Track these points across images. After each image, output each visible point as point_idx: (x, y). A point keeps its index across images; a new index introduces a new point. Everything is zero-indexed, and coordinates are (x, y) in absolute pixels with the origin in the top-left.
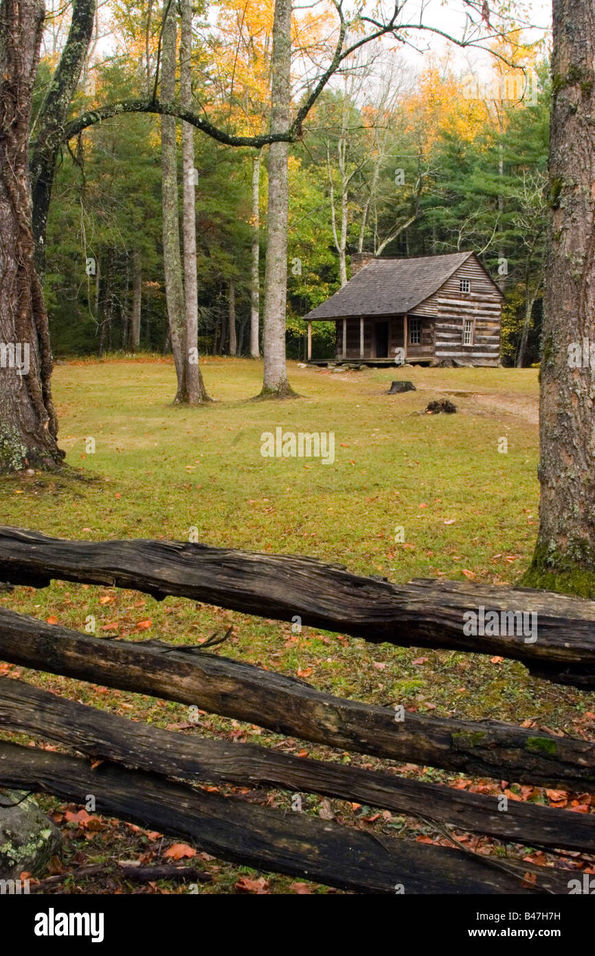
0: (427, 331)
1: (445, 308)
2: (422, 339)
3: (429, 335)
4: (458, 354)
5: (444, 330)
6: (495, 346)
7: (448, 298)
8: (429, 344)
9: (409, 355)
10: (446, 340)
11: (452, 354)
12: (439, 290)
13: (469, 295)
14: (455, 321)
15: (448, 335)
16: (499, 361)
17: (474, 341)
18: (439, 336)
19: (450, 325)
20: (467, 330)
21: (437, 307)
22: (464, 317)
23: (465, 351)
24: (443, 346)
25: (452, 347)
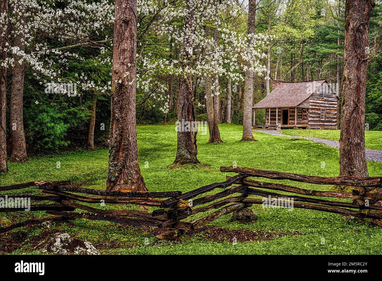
0: (305, 114)
1: (313, 104)
2: (303, 117)
4: (319, 123)
5: (312, 113)
6: (335, 120)
7: (314, 100)
8: (305, 119)
9: (297, 124)
10: (313, 117)
11: (316, 124)
12: (310, 96)
13: (323, 98)
14: (317, 109)
15: (314, 115)
16: (336, 127)
17: (325, 118)
18: (310, 116)
19: (315, 111)
20: (322, 114)
21: (310, 104)
22: (321, 108)
23: (321, 122)
24: (312, 120)
25: (316, 120)
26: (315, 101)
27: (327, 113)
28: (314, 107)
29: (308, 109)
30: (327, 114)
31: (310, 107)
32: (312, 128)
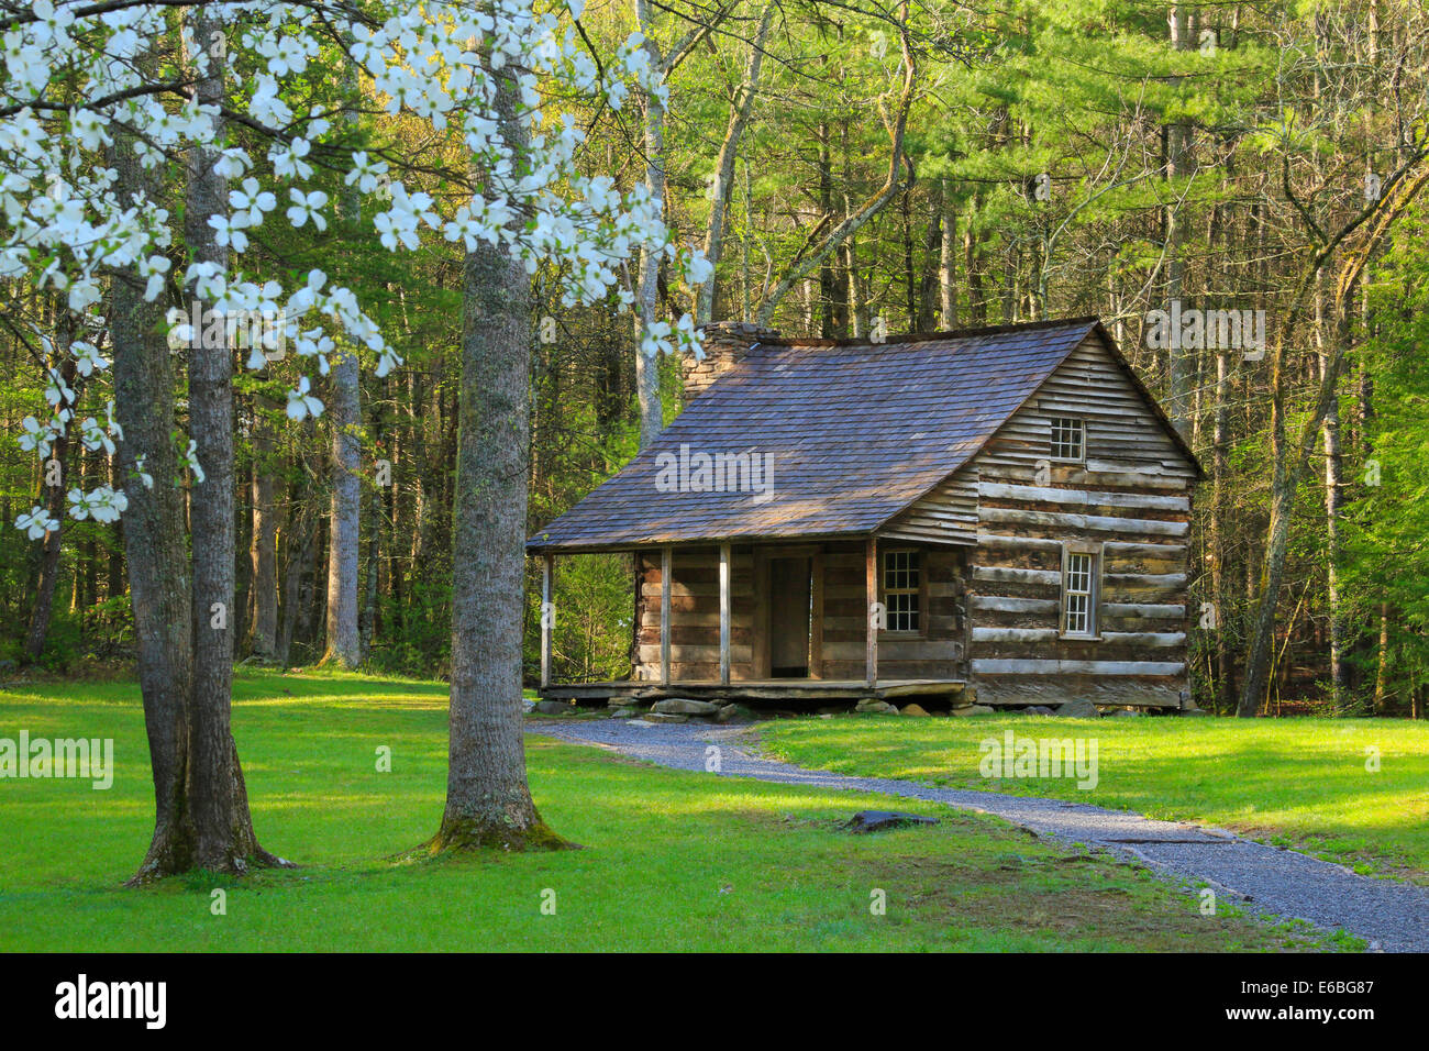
0: (945, 591)
1: (1002, 513)
2: (926, 617)
3: (948, 605)
4: (1049, 666)
5: (999, 587)
6: (1170, 639)
7: (1011, 481)
8: (948, 635)
9: (886, 669)
10: (1007, 619)
11: (1026, 667)
12: (980, 453)
13: (1081, 467)
14: (1037, 557)
15: (1012, 602)
16: (1186, 690)
17: (1098, 621)
18: (984, 607)
19: (1020, 571)
20: (1076, 587)
21: (978, 510)
22: (1067, 544)
23: (1071, 658)
24: (997, 639)
25: (1026, 642)
26: (1017, 491)
27: (1111, 582)
28: (1008, 538)
29: (963, 554)
30: (1110, 591)
31: (984, 537)
32: (1001, 700)
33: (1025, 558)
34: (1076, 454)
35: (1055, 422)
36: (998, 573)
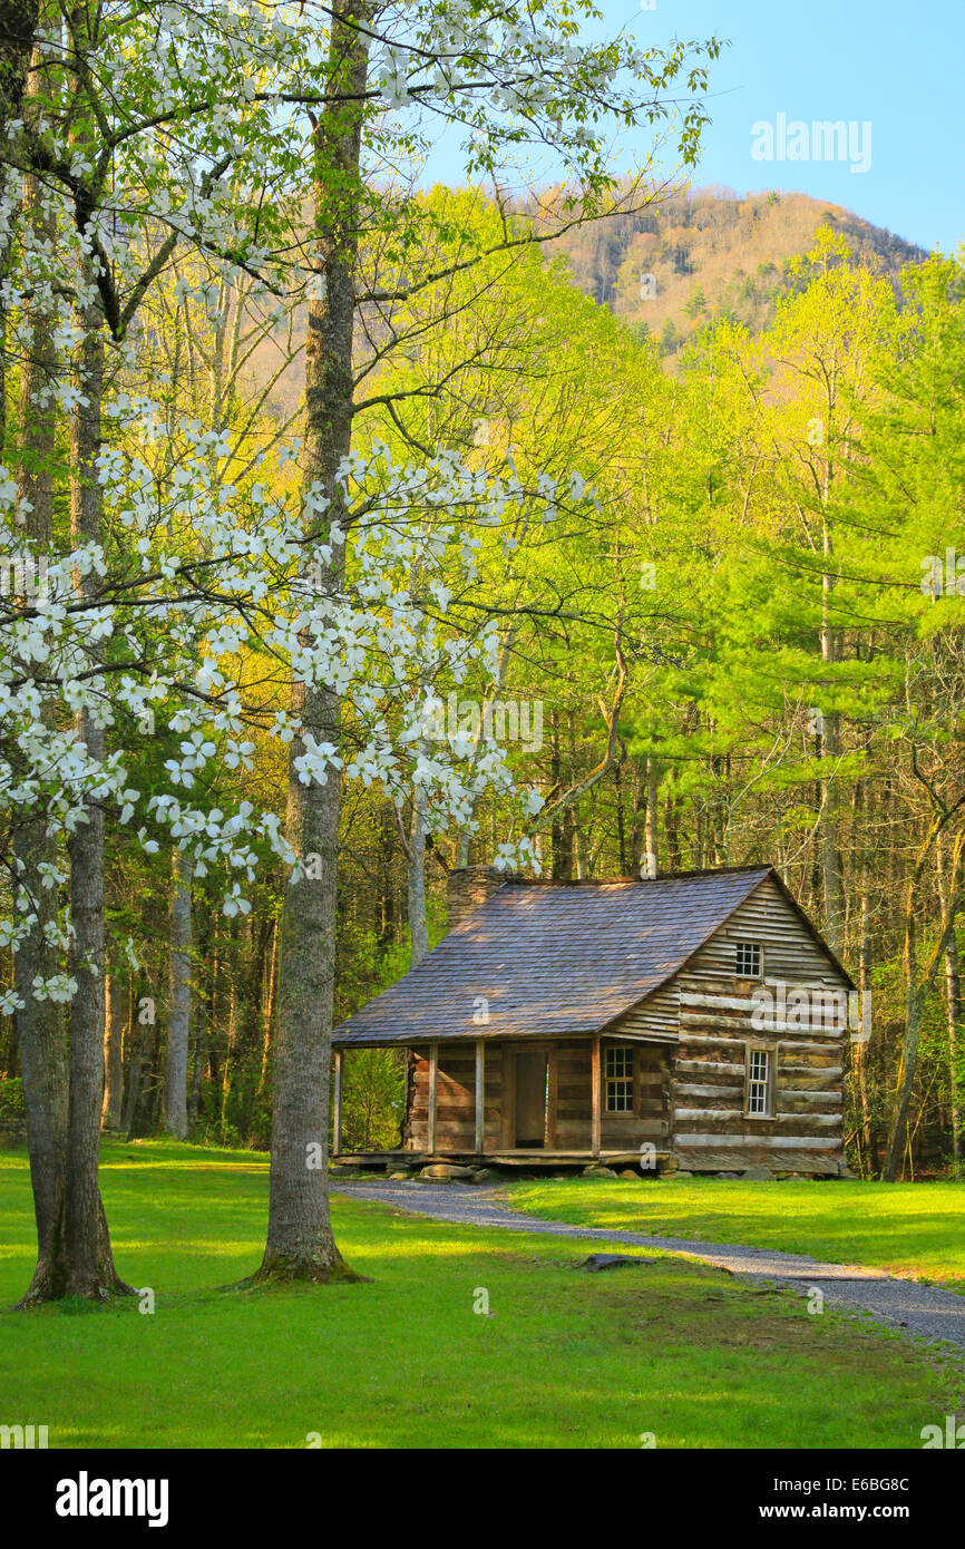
0: (651, 1079)
1: (699, 1018)
2: (638, 1100)
4: (738, 1140)
5: (696, 1076)
6: (830, 1119)
7: (705, 992)
8: (656, 1115)
9: (607, 1142)
10: (702, 1102)
11: (718, 1141)
12: (681, 970)
13: (760, 982)
14: (726, 1053)
15: (707, 1089)
16: (843, 1160)
17: (774, 1105)
18: (685, 1092)
19: (713, 1064)
20: (756, 1077)
21: (679, 1015)
22: (748, 1042)
23: (753, 1134)
24: (695, 1118)
25: (717, 1121)
26: (710, 1001)
27: (784, 1073)
28: (703, 1038)
29: (669, 1050)
30: (783, 1081)
31: (684, 1036)
32: (699, 1167)
33: (716, 1054)
34: (756, 972)
35: (740, 946)
36: (696, 1065)
